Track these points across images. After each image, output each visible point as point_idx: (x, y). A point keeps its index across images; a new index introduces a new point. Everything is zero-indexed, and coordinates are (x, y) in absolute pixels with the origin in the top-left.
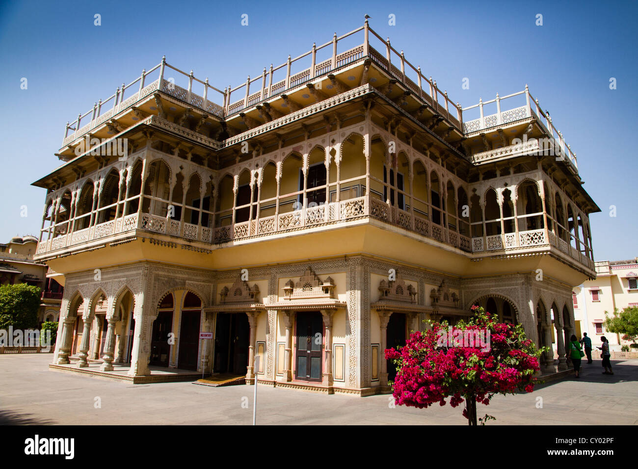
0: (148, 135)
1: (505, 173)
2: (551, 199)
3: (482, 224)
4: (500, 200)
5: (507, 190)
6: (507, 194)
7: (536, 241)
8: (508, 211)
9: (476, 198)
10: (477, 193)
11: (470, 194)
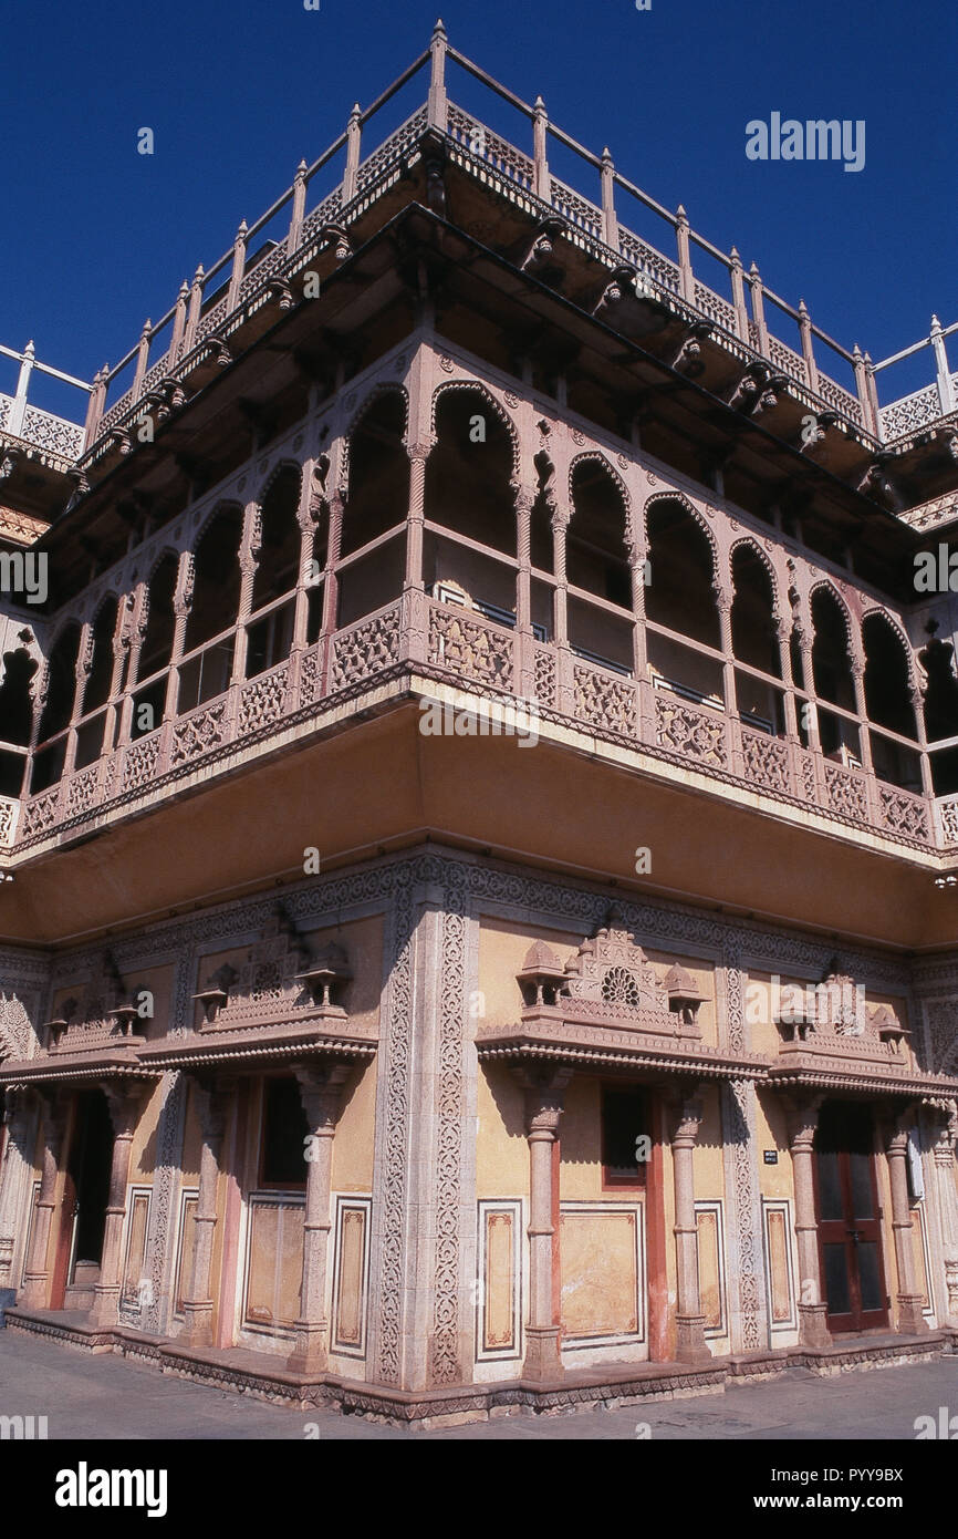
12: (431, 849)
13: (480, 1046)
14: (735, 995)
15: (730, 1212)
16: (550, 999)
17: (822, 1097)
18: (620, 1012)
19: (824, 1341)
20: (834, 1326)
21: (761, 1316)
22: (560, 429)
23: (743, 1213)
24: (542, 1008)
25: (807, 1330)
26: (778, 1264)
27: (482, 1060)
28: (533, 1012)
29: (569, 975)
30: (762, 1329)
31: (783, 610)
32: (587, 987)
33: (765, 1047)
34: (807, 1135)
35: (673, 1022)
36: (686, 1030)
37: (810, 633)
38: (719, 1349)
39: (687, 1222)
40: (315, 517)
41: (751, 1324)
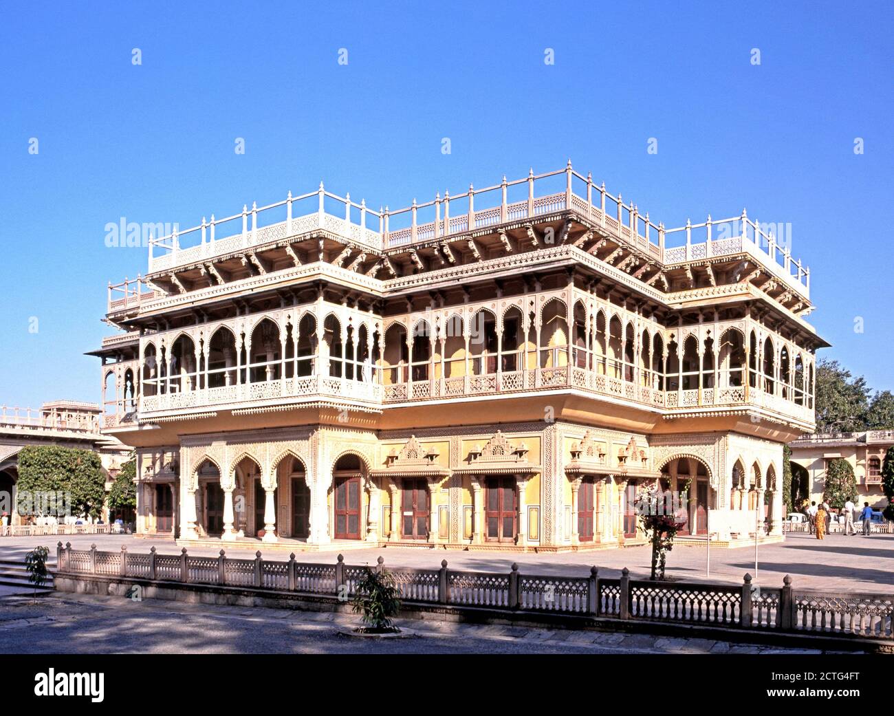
0: (321, 288)
1: (709, 319)
2: (758, 348)
3: (678, 377)
4: (701, 351)
5: (709, 338)
6: (709, 342)
7: (736, 399)
8: (709, 362)
9: (673, 346)
10: (675, 339)
11: (666, 341)
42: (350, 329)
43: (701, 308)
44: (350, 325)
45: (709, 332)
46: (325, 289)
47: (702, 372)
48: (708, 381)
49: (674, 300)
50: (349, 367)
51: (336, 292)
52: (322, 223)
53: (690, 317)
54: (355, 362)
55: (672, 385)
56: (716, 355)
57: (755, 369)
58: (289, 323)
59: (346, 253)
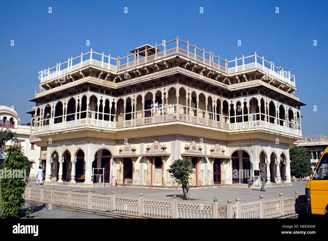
12: (177, 135)
13: (181, 155)
14: (205, 147)
15: (204, 171)
16: (187, 149)
17: (215, 159)
18: (194, 151)
19: (214, 184)
20: (215, 183)
21: (207, 182)
22: (190, 88)
23: (206, 171)
24: (187, 151)
25: (212, 183)
26: (209, 176)
27: (181, 156)
28: (186, 151)
29: (189, 147)
30: (207, 183)
31: (213, 104)
32: (191, 148)
33: (209, 153)
34: (213, 162)
35: (199, 151)
36: (201, 152)
37: (216, 106)
38: (203, 185)
39: (200, 172)
40: (164, 99)
41: (206, 182)
42: (101, 101)
43: (241, 90)
44: (101, 99)
45: (245, 99)
46: (90, 86)
47: (243, 115)
48: (246, 119)
49: (231, 87)
50: (101, 115)
51: (96, 87)
52: (92, 62)
53: (238, 94)
54: (103, 113)
55: (232, 121)
56: (248, 108)
57: (265, 114)
58: (79, 99)
59: (101, 73)
